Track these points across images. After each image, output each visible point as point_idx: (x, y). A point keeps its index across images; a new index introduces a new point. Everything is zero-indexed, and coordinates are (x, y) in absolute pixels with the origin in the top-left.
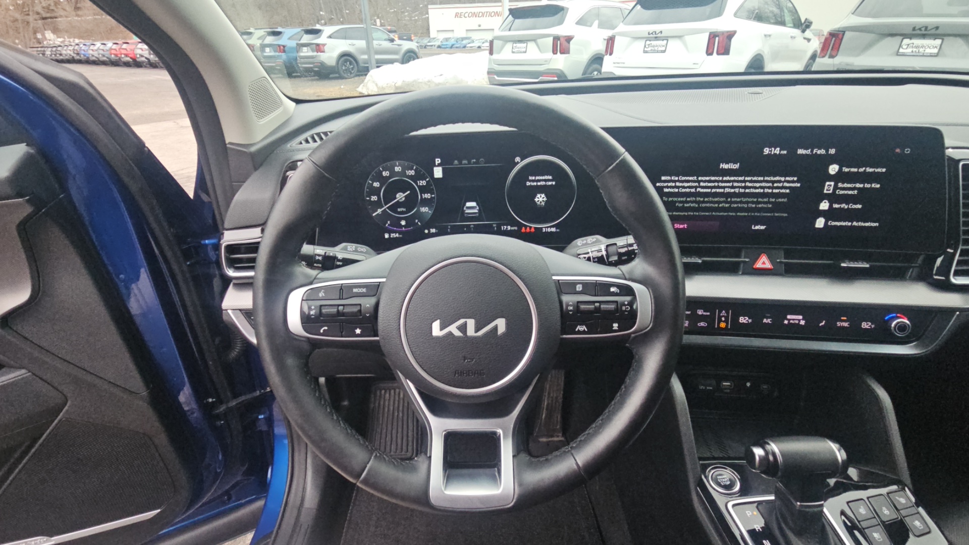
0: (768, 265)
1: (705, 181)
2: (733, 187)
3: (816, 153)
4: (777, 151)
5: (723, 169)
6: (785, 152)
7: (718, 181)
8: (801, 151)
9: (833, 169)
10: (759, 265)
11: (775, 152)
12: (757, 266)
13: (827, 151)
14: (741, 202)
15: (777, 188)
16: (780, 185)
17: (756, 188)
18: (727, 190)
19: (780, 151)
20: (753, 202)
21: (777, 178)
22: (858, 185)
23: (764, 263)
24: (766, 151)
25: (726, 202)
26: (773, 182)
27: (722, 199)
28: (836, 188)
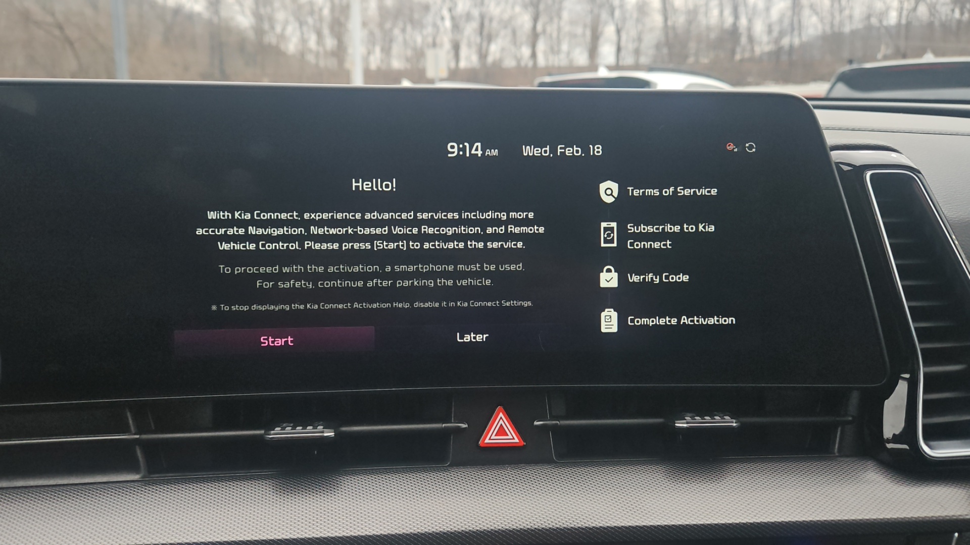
0: (512, 437)
1: (321, 223)
2: (391, 238)
3: (563, 154)
4: (477, 150)
5: (359, 192)
6: (495, 152)
7: (354, 223)
8: (528, 151)
9: (608, 191)
10: (491, 438)
11: (473, 152)
12: (487, 441)
13: (586, 150)
14: (418, 275)
15: (495, 237)
16: (501, 230)
17: (446, 239)
18: (379, 245)
19: (483, 150)
20: (446, 275)
21: (489, 215)
22: (669, 228)
23: (501, 432)
24: (453, 149)
25: (384, 276)
26: (484, 224)
27: (371, 269)
28: (623, 235)
